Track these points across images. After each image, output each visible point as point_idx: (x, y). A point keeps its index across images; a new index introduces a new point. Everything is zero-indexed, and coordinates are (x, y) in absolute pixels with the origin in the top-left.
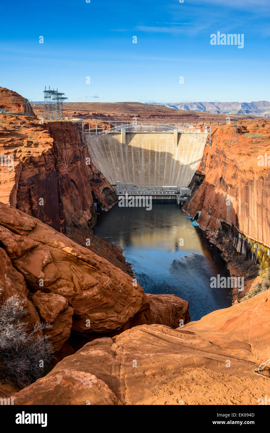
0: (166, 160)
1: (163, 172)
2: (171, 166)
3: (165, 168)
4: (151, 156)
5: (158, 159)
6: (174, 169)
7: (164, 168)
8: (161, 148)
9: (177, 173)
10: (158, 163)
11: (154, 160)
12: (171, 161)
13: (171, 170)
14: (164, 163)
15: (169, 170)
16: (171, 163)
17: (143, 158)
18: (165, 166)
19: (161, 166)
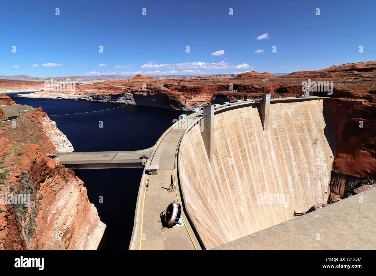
0: (261, 160)
1: (264, 185)
2: (271, 168)
3: (265, 177)
4: (243, 161)
5: (252, 164)
6: (278, 173)
7: (263, 177)
8: (249, 136)
9: (286, 179)
10: (253, 170)
11: (249, 166)
12: (267, 159)
13: (273, 177)
14: (261, 165)
15: (271, 178)
16: (268, 162)
17: (236, 171)
18: (264, 172)
19: (259, 174)
